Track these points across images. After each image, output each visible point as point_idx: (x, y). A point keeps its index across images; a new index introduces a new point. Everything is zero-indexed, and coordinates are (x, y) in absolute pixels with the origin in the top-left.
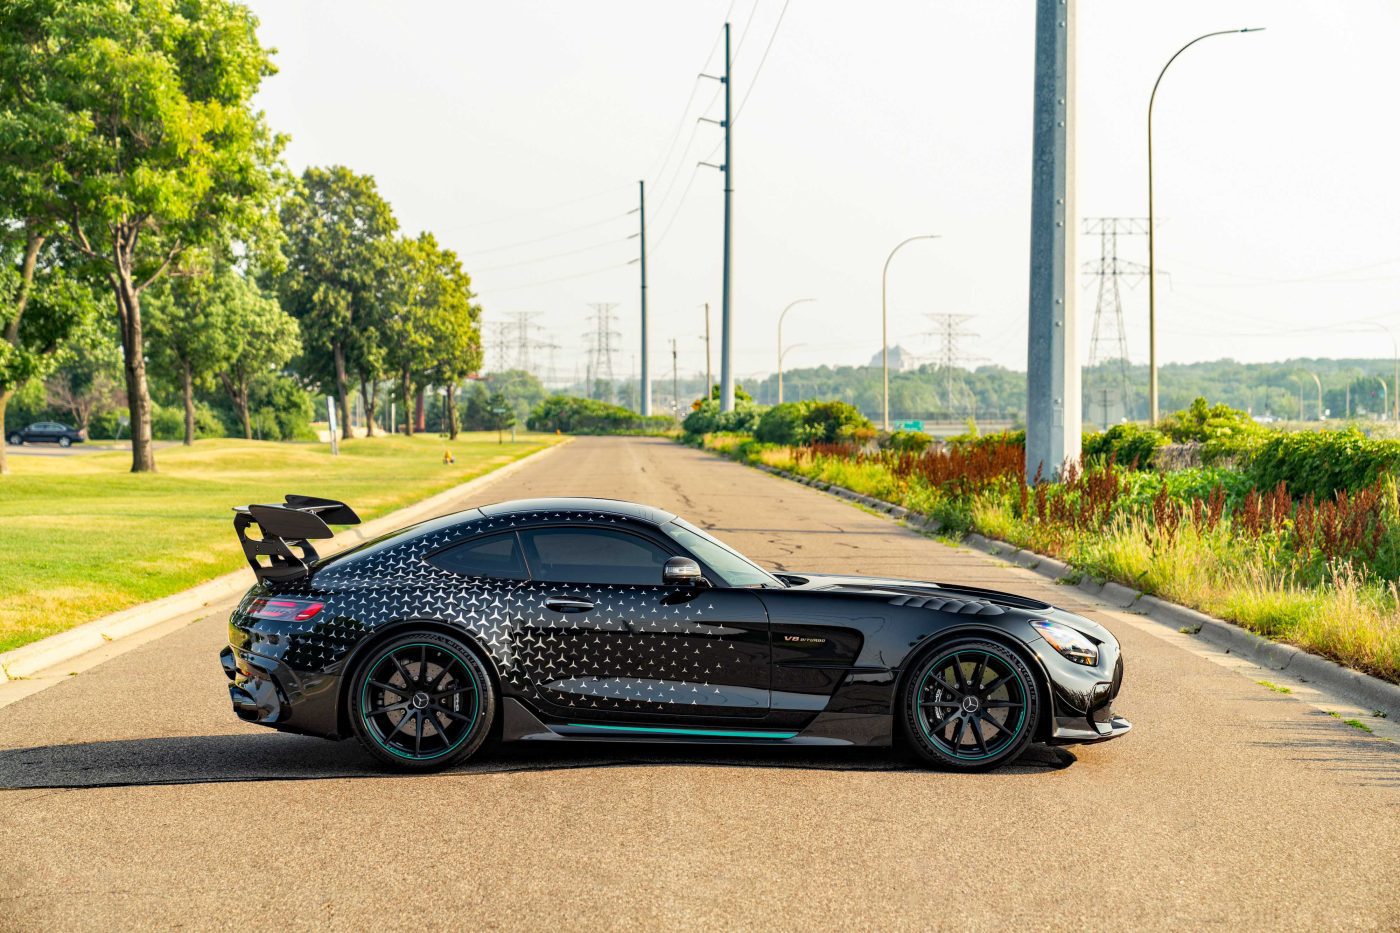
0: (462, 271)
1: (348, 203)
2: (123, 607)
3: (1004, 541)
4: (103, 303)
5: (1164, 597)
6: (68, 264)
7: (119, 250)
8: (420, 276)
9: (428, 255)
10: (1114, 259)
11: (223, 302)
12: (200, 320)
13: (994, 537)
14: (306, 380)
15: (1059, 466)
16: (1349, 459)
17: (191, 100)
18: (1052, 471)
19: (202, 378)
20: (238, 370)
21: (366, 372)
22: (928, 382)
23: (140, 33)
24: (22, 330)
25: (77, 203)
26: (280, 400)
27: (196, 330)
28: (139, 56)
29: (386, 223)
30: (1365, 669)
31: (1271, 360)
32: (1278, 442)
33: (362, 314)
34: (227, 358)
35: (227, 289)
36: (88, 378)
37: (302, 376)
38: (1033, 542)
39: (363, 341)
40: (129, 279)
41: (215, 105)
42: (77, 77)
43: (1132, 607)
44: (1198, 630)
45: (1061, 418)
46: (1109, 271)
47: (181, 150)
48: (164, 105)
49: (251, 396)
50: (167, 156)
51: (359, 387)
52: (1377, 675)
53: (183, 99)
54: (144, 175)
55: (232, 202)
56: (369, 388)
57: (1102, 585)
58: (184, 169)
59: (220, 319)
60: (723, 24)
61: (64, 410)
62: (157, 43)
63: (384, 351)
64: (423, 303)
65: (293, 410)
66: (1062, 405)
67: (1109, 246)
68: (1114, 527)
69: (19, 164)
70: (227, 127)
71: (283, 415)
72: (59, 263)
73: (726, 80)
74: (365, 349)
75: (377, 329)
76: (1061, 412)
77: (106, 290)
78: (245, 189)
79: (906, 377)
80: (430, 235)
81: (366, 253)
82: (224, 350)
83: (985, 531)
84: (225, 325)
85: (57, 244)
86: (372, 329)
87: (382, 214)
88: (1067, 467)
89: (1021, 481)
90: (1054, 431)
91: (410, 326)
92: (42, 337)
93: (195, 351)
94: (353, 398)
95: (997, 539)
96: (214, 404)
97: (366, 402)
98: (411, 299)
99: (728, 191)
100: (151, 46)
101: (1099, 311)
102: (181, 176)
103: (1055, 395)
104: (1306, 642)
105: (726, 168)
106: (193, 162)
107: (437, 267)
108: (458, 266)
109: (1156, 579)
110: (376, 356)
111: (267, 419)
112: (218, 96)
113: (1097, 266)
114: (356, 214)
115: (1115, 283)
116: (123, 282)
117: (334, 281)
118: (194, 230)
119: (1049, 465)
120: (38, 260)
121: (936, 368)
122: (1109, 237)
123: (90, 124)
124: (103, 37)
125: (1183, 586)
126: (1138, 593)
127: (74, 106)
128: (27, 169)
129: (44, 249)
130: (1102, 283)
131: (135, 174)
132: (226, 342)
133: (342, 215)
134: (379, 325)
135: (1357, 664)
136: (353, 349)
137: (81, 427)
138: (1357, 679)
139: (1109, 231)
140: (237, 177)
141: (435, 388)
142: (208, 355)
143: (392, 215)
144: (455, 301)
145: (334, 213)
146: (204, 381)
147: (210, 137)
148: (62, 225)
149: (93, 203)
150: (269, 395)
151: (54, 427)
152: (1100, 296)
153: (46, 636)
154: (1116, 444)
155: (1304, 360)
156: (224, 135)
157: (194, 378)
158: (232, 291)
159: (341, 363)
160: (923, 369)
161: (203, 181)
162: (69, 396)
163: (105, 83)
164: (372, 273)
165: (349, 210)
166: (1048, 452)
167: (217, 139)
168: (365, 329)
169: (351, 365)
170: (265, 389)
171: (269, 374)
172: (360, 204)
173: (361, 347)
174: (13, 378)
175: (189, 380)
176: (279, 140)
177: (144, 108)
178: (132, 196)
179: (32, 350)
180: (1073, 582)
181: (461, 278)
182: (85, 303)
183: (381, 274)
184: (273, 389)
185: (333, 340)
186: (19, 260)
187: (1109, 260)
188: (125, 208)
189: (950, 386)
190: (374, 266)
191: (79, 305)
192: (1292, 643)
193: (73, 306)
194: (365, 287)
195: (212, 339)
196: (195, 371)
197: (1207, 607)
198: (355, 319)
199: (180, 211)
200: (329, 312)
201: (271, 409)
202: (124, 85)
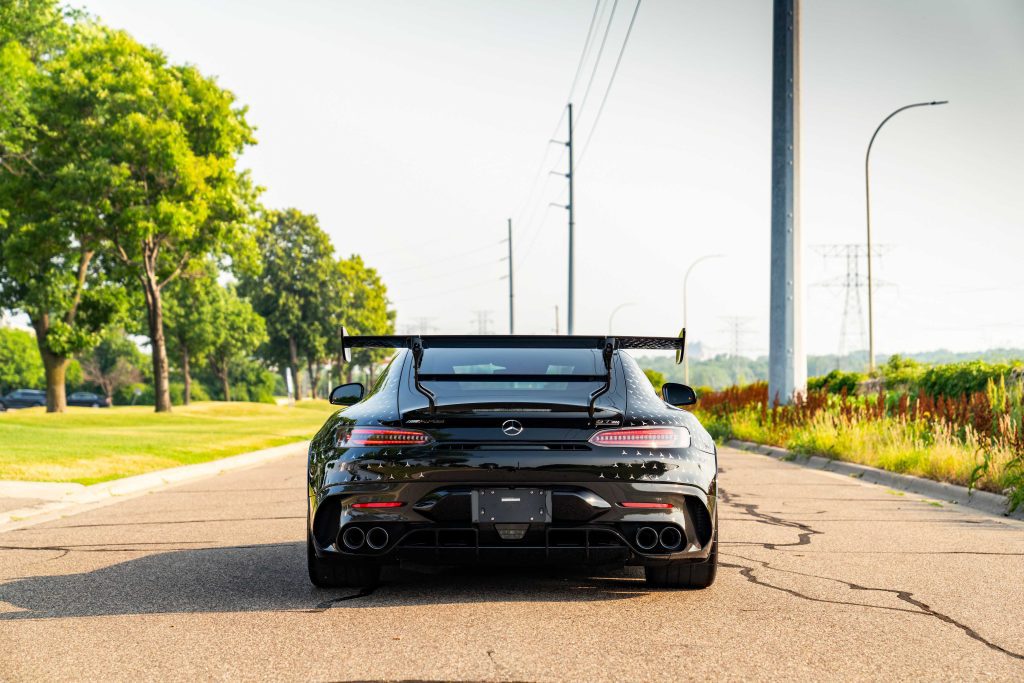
0: (381, 283)
1: (298, 234)
2: (172, 466)
3: (752, 441)
4: (134, 298)
5: (845, 460)
6: (109, 271)
7: (147, 260)
8: (351, 287)
9: (357, 273)
10: (857, 275)
11: (211, 303)
12: (195, 316)
13: (745, 440)
14: (268, 362)
15: (791, 395)
16: (975, 378)
17: (196, 155)
18: (787, 399)
19: (196, 357)
20: (223, 352)
21: (312, 355)
22: (721, 367)
23: (160, 110)
24: (77, 317)
25: (118, 227)
26: (252, 377)
27: (192, 324)
28: (160, 125)
29: (326, 248)
30: (952, 482)
31: (976, 350)
32: (932, 371)
33: (308, 312)
34: (214, 343)
35: (214, 294)
36: (113, 362)
37: (266, 359)
38: (768, 439)
39: (309, 332)
40: (154, 279)
41: (212, 158)
42: (118, 140)
43: (826, 468)
44: (861, 475)
45: (792, 362)
46: (853, 284)
47: (189, 191)
48: (178, 157)
49: (230, 374)
50: (180, 193)
51: (306, 366)
52: (958, 484)
53: (190, 154)
54: (165, 206)
55: (224, 226)
56: (314, 367)
57: (808, 458)
58: (191, 202)
59: (209, 316)
60: (566, 104)
61: (96, 385)
62: (171, 116)
63: (325, 340)
64: (354, 306)
65: (261, 385)
66: (793, 353)
67: (853, 266)
68: (815, 422)
69: (79, 199)
70: (220, 173)
71: (253, 389)
72: (102, 271)
73: (569, 144)
74: (311, 338)
75: (321, 324)
76: (792, 358)
77: (136, 289)
78: (231, 216)
79: (705, 364)
80: (358, 257)
81: (312, 270)
82: (212, 337)
83: (740, 437)
84: (212, 320)
85: (101, 257)
86: (317, 323)
87: (322, 242)
88: (796, 394)
89: (764, 405)
90: (788, 371)
91: (343, 322)
92: (90, 322)
93: (191, 338)
94: (302, 375)
95: (746, 440)
96: (202, 381)
97: (311, 377)
98: (344, 302)
99: (571, 224)
100: (167, 118)
101: (846, 313)
102: (189, 207)
103: (788, 347)
104: (921, 473)
105: (570, 207)
106: (197, 198)
107: (363, 280)
108: (377, 280)
109: (839, 449)
110: (320, 343)
111: (242, 389)
112: (214, 152)
113: (844, 280)
114: (305, 242)
115: (857, 293)
116: (149, 281)
117: (290, 289)
118: (198, 245)
119: (784, 394)
120: (89, 269)
121: (728, 357)
122: (852, 258)
123: (127, 173)
124: (135, 112)
125: (856, 451)
126: (828, 460)
127: (116, 161)
128: (85, 203)
129: (93, 260)
130: (848, 293)
131: (158, 206)
132: (213, 332)
133: (295, 243)
134: (322, 321)
135: (948, 479)
136: (303, 337)
137: (107, 396)
138: (946, 488)
139: (852, 254)
140: (227, 209)
141: (361, 369)
142: (201, 342)
143: (330, 243)
144: (375, 305)
145: (289, 241)
146: (197, 360)
147: (209, 180)
148: (107, 243)
149: (130, 226)
150: (243, 373)
151: (89, 396)
152: (847, 302)
153: (129, 476)
154: (832, 382)
155: (1000, 350)
156: (219, 179)
157: (190, 357)
158: (218, 296)
159: (293, 350)
160: (718, 358)
161: (204, 213)
162: (99, 374)
163: (138, 145)
164: (317, 285)
165: (300, 240)
166: (784, 385)
167: (214, 182)
168: (312, 324)
169: (301, 350)
170: (240, 369)
171: (242, 358)
172: (307, 234)
173: (309, 336)
174: (72, 350)
175: (187, 359)
176: (258, 189)
177: (164, 160)
178: (156, 220)
179: (83, 330)
180: (791, 459)
181: (380, 288)
182: (120, 296)
183: (323, 284)
184: (246, 370)
185: (289, 332)
186: (75, 269)
187: (852, 276)
188: (151, 230)
189: (737, 369)
190: (317, 279)
191: (117, 299)
192: (913, 474)
193: (113, 300)
194: (311, 293)
195: (203, 330)
196: (192, 352)
197: (869, 462)
198: (304, 318)
199: (189, 231)
200: (286, 311)
201: (245, 384)
202: (151, 144)
